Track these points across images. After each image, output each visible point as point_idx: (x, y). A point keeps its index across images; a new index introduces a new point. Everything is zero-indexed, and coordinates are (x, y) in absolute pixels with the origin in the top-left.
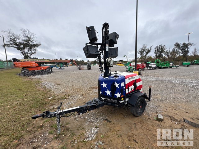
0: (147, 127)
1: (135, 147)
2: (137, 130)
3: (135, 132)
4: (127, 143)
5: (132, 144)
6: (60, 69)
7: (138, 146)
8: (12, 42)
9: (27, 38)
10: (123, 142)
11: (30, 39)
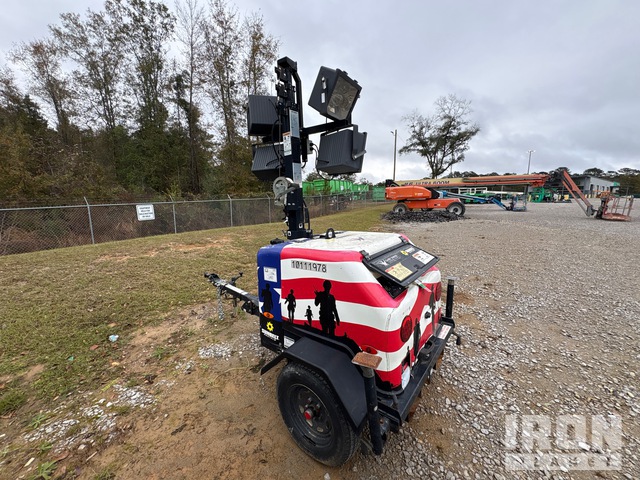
0: (234, 472)
1: (164, 428)
2: (220, 437)
3: (213, 430)
4: (178, 412)
5: (173, 420)
6: (507, 209)
7: (164, 434)
8: (415, 140)
9: (446, 120)
10: (183, 403)
11: (454, 120)
